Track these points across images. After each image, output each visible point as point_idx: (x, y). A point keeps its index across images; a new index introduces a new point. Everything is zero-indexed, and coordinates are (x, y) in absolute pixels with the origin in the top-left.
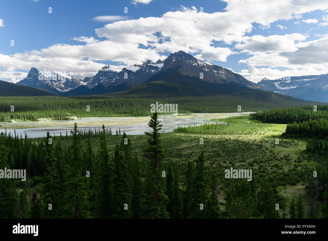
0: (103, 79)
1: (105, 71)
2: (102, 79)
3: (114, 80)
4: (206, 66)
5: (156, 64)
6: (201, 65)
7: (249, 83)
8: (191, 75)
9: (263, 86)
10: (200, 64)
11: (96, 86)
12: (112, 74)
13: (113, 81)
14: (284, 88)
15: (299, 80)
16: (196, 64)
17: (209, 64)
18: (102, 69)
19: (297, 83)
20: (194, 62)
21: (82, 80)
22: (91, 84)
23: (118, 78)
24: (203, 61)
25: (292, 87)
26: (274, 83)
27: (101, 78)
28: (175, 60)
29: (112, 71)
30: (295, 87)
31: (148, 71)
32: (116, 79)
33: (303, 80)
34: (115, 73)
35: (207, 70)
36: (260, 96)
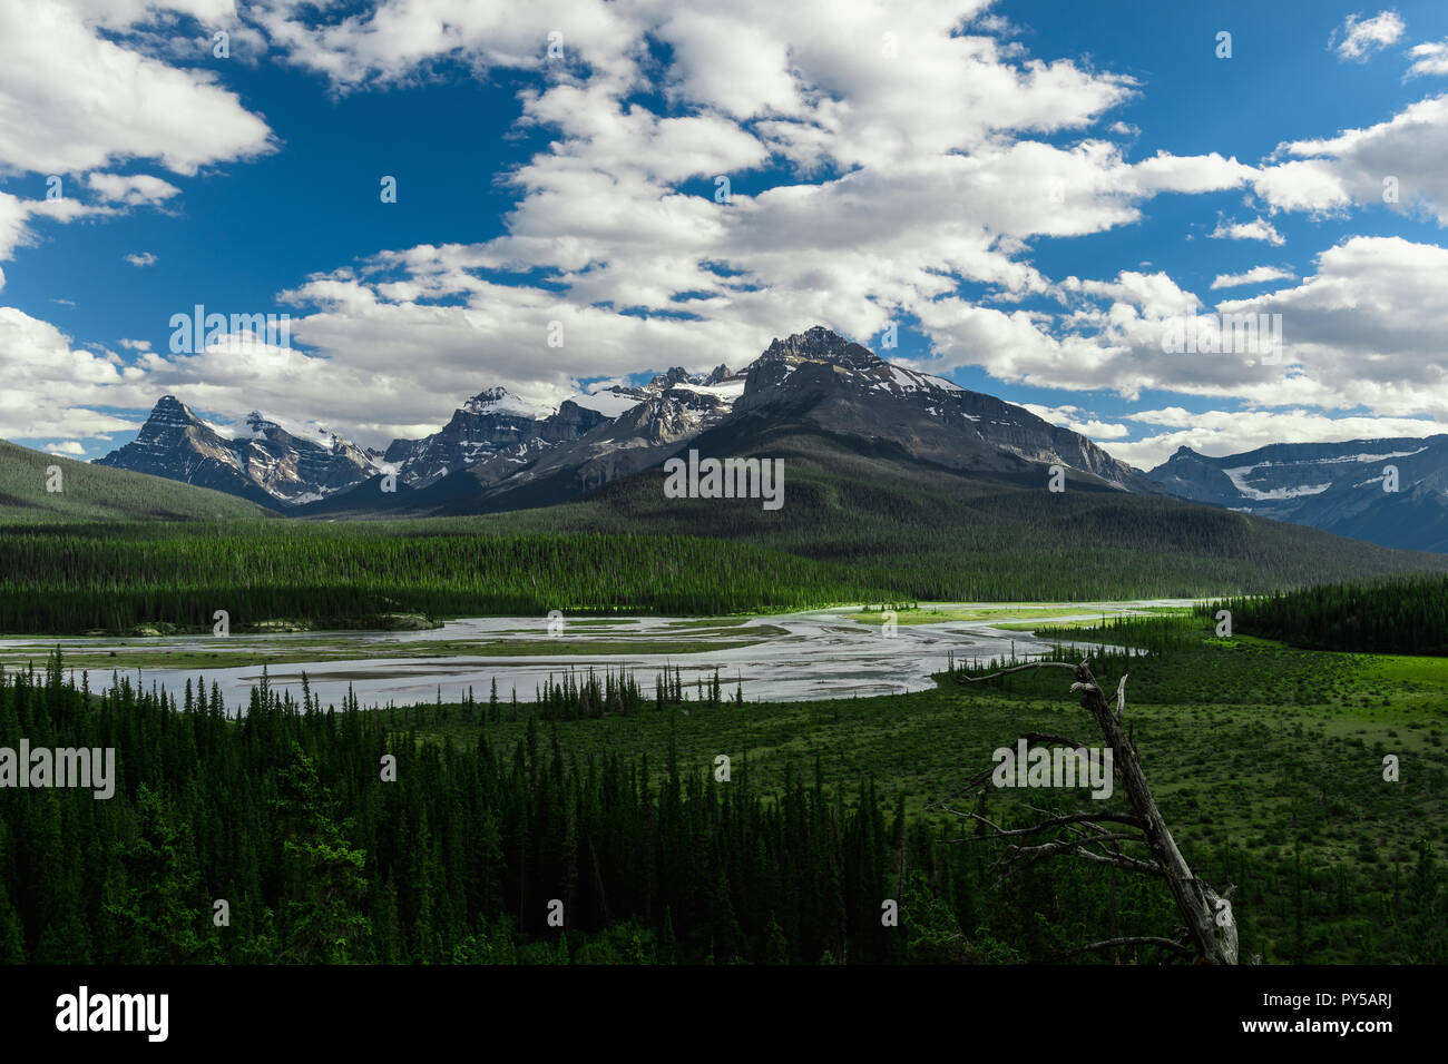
0: (473, 448)
1: (484, 414)
2: (470, 449)
3: (521, 454)
4: (928, 394)
5: (707, 385)
6: (909, 390)
7: (1121, 470)
8: (870, 434)
9: (1178, 483)
10: (905, 388)
11: (442, 479)
12: (513, 428)
13: (520, 458)
14: (1269, 491)
15: (1334, 461)
16: (885, 386)
17: (943, 387)
18: (469, 405)
19: (1327, 473)
20: (878, 377)
21: (378, 454)
22: (421, 468)
23: (541, 443)
24: (915, 373)
25: (1305, 491)
26: (1226, 471)
27: (465, 443)
28: (794, 369)
29: (513, 412)
30: (1321, 489)
31: (674, 414)
32: (532, 450)
33: (1352, 458)
34: (526, 424)
35: (934, 413)
36: (1190, 530)
